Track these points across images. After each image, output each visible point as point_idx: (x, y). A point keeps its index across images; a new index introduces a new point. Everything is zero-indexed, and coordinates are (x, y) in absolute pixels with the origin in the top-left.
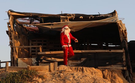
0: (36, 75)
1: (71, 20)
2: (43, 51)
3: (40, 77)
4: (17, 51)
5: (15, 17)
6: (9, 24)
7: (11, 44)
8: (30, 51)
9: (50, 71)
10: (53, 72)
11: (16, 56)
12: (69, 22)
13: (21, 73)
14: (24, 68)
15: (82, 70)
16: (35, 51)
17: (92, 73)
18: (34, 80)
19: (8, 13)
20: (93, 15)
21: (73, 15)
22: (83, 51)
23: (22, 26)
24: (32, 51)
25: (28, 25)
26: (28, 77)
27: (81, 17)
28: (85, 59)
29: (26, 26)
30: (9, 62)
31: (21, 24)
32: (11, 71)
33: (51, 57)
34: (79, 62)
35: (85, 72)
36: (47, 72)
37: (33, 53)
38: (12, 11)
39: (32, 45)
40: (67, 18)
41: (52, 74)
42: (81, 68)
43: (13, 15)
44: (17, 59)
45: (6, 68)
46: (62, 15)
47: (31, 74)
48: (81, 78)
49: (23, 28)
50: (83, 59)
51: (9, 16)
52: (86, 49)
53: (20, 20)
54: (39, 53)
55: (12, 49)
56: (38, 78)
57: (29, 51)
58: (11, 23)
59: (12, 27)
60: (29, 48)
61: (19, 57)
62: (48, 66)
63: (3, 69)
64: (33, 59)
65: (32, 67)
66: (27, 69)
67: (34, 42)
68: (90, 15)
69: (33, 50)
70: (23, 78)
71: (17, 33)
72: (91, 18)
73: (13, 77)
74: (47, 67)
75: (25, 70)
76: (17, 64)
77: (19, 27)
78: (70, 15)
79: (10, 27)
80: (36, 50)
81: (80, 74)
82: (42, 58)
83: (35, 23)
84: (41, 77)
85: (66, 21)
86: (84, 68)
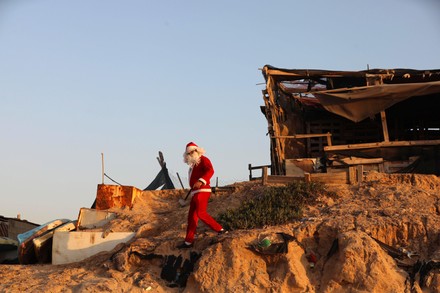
0: (323, 192)
1: (387, 81)
2: (333, 144)
3: (329, 195)
4: (283, 145)
5: (276, 78)
6: (265, 92)
7: (271, 132)
8: (309, 146)
9: (349, 183)
10: (355, 184)
11: (282, 156)
12: (382, 85)
13: (293, 187)
14: (298, 179)
15: (413, 180)
16: (317, 145)
17: (431, 186)
18: (318, 202)
19: (264, 72)
20: (431, 71)
21: (390, 71)
22: (413, 143)
23: (291, 96)
24: (312, 145)
25: (303, 95)
26: (306, 194)
27: (406, 75)
28: (417, 157)
29: (299, 96)
30: (269, 167)
31: (289, 93)
32: (273, 185)
33: (349, 156)
34: (405, 164)
35: (418, 183)
36: (344, 186)
37: (314, 148)
38: (270, 68)
39: (312, 133)
40: (379, 79)
41: (352, 189)
42: (410, 175)
43: (273, 76)
44: (284, 161)
45: (262, 178)
46: (369, 72)
47: (311, 190)
48: (410, 196)
49: (294, 99)
50: (413, 159)
51: (266, 77)
52: (418, 139)
53: (286, 85)
54: (327, 148)
55: (273, 141)
56: (325, 197)
57: (306, 144)
58: (270, 90)
59: (272, 98)
60: (306, 139)
61: (287, 157)
62: (345, 174)
63: (257, 181)
64: (314, 160)
65: (314, 175)
66: (303, 179)
67: (316, 127)
68: (424, 72)
69: (314, 142)
70: (296, 197)
71: (281, 110)
72: (427, 76)
73: (277, 195)
74: (343, 175)
75: (301, 182)
76: (284, 171)
77: (285, 98)
78: (384, 72)
79: (268, 98)
80: (320, 142)
81: (407, 189)
82: (331, 159)
83: (317, 90)
84: (333, 195)
85: (377, 84)
86: (416, 176)
